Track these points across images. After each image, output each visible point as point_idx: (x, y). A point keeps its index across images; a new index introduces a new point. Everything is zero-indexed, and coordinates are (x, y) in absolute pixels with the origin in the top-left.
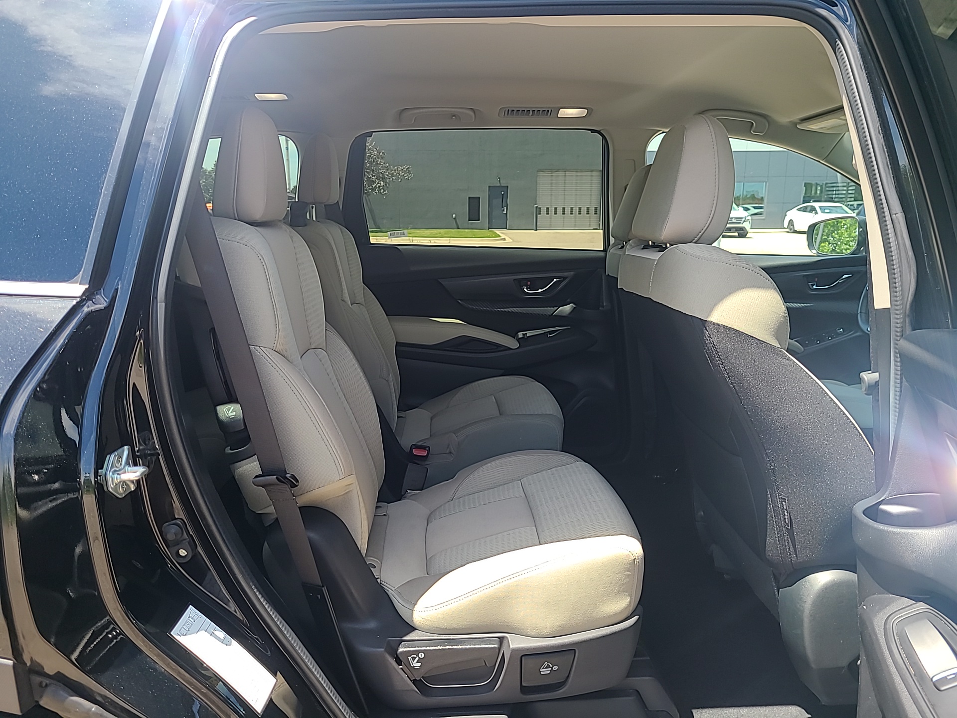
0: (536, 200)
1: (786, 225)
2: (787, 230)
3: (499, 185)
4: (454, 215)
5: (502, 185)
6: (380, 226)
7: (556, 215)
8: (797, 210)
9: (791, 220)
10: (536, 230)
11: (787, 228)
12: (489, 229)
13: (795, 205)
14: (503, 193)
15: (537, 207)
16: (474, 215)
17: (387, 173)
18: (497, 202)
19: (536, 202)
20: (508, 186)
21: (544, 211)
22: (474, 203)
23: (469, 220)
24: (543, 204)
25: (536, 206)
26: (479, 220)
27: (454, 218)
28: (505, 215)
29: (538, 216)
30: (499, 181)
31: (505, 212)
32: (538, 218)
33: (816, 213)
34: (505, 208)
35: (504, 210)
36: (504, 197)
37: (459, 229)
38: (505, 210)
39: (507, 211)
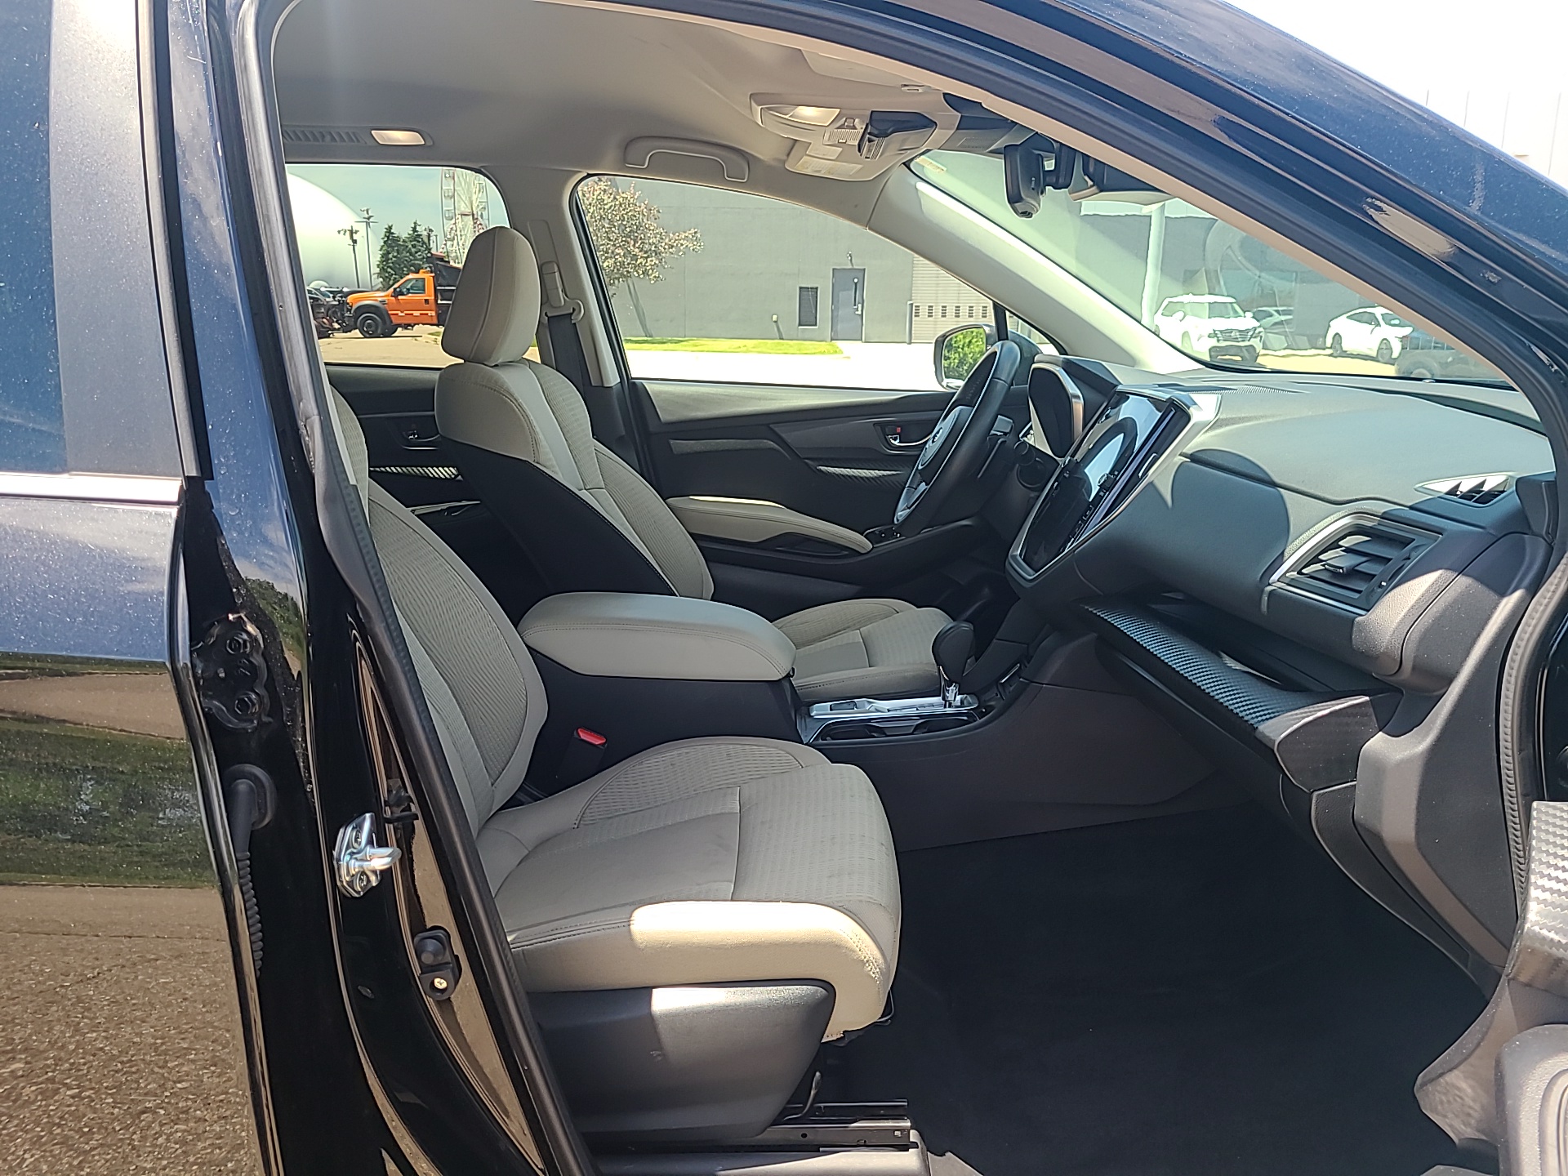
0: (912, 293)
1: (1329, 342)
2: (1329, 351)
3: (851, 267)
4: (775, 317)
5: (855, 267)
6: (653, 333)
7: (944, 319)
8: (1348, 317)
9: (1337, 334)
10: (910, 343)
11: (1331, 348)
12: (832, 340)
13: (1343, 311)
14: (856, 280)
15: (912, 304)
16: (807, 317)
17: (663, 244)
18: (847, 295)
19: (911, 296)
20: (864, 269)
21: (924, 311)
22: (808, 296)
23: (800, 325)
24: (922, 300)
25: (909, 302)
26: (816, 325)
27: (775, 322)
28: (859, 318)
29: (914, 318)
30: (851, 260)
31: (859, 312)
32: (913, 323)
33: (1378, 324)
34: (860, 306)
35: (857, 310)
36: (858, 287)
37: (782, 339)
38: (860, 309)
39: (862, 311)
